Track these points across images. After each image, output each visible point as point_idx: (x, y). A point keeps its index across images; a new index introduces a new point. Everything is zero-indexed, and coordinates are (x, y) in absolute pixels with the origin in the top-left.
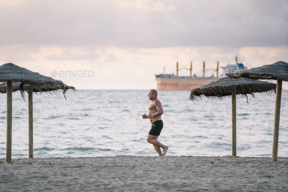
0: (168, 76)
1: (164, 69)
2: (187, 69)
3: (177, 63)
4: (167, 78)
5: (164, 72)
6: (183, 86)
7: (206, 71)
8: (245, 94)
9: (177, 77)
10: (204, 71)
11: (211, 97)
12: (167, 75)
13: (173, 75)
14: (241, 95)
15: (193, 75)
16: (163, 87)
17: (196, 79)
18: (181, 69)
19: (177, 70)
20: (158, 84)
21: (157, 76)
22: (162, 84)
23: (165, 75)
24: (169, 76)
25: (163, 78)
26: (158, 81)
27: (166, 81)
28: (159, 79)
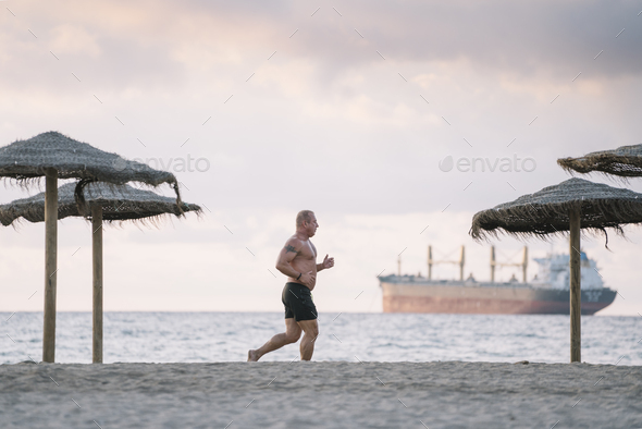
0: (407, 279)
1: (399, 262)
2: (454, 263)
3: (430, 248)
4: (405, 282)
5: (399, 268)
6: (443, 301)
7: (497, 267)
8: (602, 229)
9: (429, 282)
10: (493, 267)
11: (519, 235)
12: (406, 276)
13: (420, 276)
14: (592, 230)
15: (466, 276)
16: (396, 305)
17: (475, 287)
18: (438, 263)
19: (430, 265)
20: (385, 298)
21: (383, 279)
22: (394, 298)
23: (399, 276)
24: (411, 279)
25: (395, 282)
26: (383, 290)
27: (403, 290)
28: (386, 285)
